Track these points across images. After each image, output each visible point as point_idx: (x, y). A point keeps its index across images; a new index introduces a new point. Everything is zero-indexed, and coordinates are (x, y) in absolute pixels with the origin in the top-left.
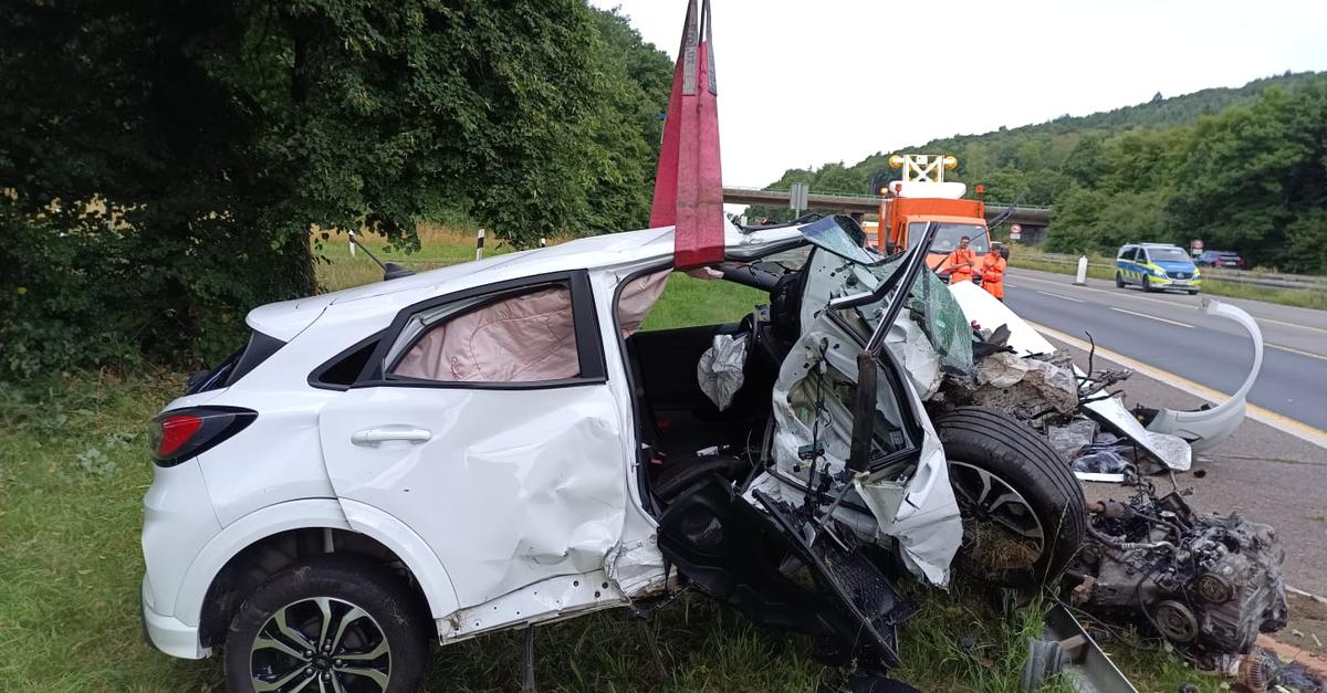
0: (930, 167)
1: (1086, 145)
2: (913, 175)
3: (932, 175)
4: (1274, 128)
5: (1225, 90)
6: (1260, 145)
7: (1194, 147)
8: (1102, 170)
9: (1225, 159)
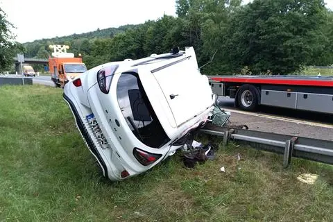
0: (62, 49)
1: (85, 42)
2: (57, 51)
3: (63, 51)
4: (132, 39)
5: (114, 28)
6: (129, 44)
7: (114, 44)
8: (91, 50)
9: (122, 47)
